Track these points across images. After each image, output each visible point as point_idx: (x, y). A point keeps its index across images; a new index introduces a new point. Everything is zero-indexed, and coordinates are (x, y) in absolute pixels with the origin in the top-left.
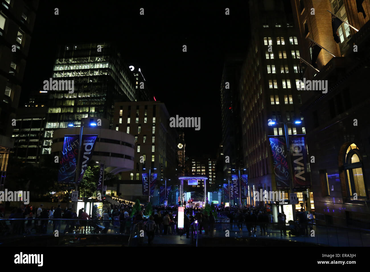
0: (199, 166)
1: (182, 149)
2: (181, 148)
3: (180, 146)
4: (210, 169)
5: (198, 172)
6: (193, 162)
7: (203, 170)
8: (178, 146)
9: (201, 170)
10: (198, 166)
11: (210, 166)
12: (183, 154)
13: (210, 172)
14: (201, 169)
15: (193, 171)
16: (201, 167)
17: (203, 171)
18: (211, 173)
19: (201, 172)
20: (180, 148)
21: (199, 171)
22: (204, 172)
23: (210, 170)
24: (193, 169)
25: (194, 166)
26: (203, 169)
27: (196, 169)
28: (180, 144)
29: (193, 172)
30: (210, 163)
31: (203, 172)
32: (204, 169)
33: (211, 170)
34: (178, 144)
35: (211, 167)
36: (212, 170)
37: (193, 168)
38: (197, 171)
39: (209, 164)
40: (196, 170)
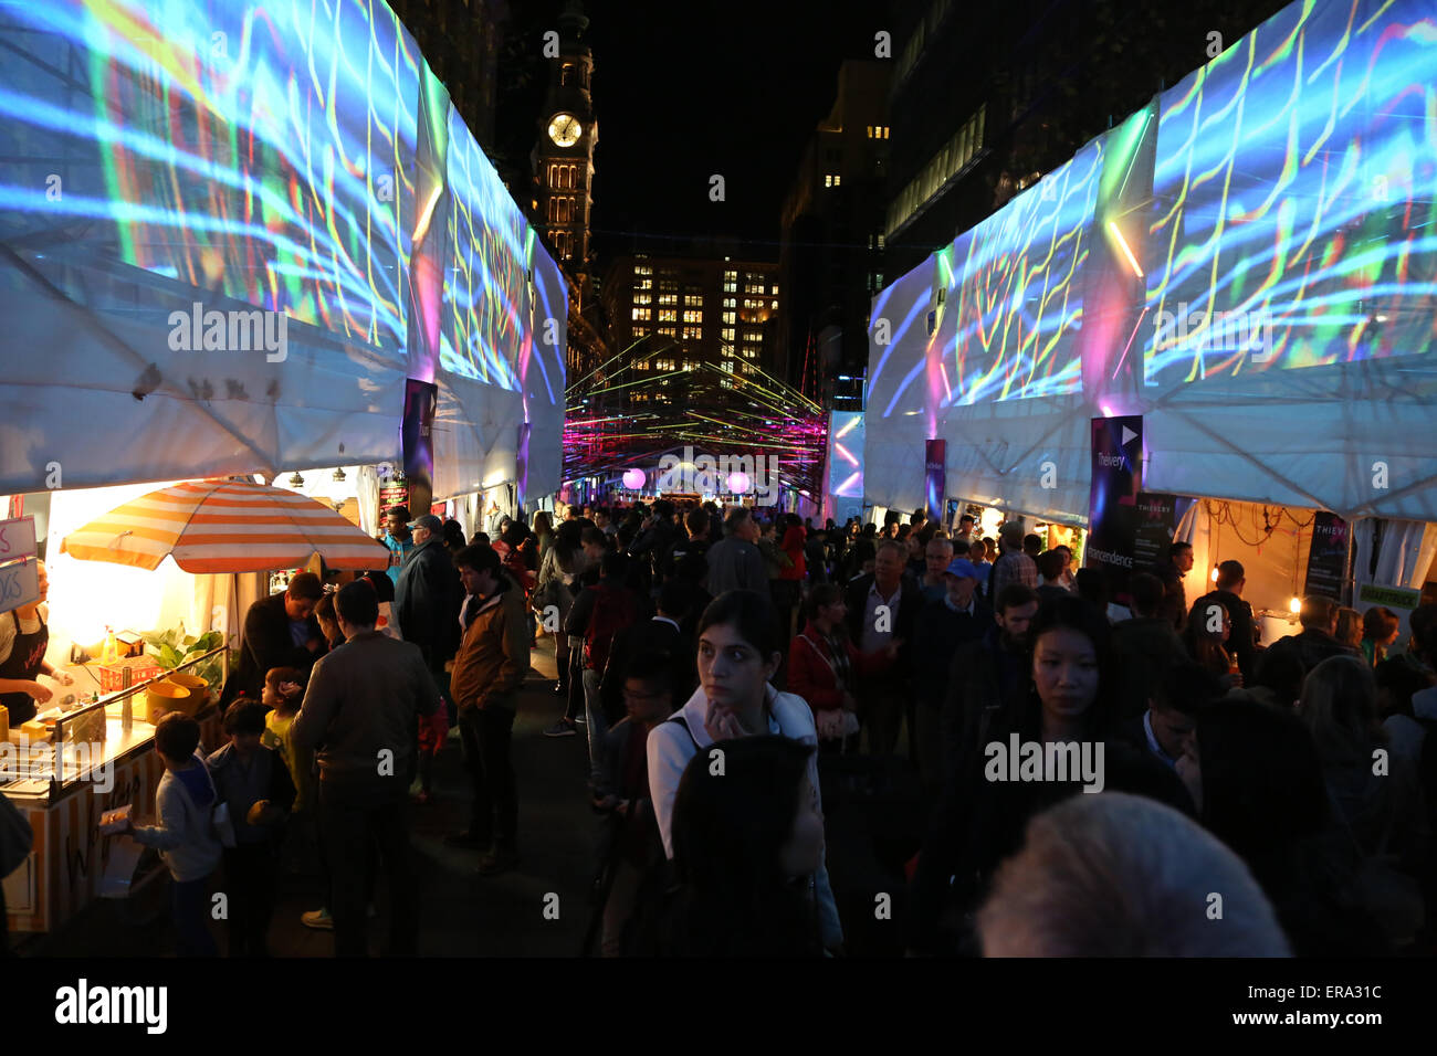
0: (672, 293)
1: (578, 151)
2: (569, 143)
3: (565, 133)
4: (729, 310)
5: (666, 324)
6: (637, 271)
7: (689, 317)
8: (553, 131)
9: (680, 316)
10: (665, 293)
11: (730, 295)
12: (580, 184)
13: (729, 326)
14: (680, 308)
15: (635, 317)
16: (681, 300)
17: (693, 320)
18: (732, 331)
19: (680, 325)
20: (561, 143)
21: (669, 316)
22: (695, 325)
23: (730, 318)
24: (640, 306)
25: (646, 292)
26: (692, 308)
27: (655, 307)
28: (562, 119)
29: (640, 323)
30: (730, 282)
31: (690, 325)
32: (696, 309)
33: (733, 315)
34: (549, 121)
35: (733, 303)
36: (737, 318)
37: (636, 301)
38: (661, 319)
39: (727, 288)
40: (655, 315)
